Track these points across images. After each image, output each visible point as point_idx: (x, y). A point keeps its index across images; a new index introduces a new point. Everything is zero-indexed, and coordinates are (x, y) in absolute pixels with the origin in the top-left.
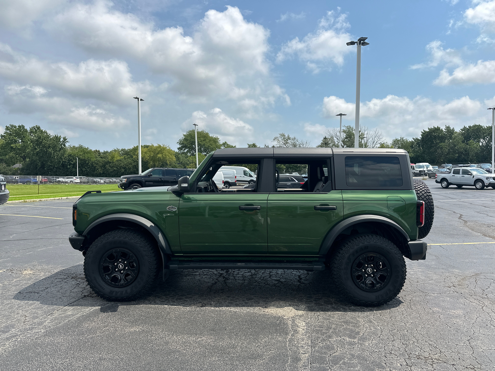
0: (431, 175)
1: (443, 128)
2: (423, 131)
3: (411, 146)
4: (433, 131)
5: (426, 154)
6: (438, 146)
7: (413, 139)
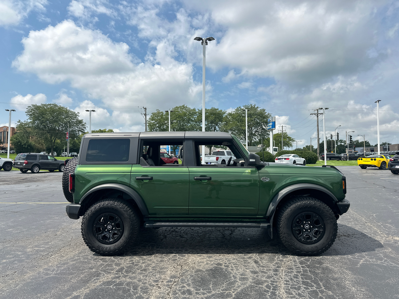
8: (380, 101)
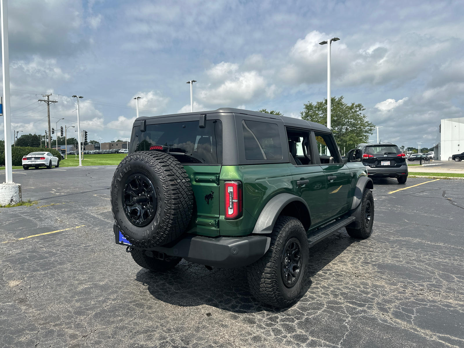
8: (140, 98)
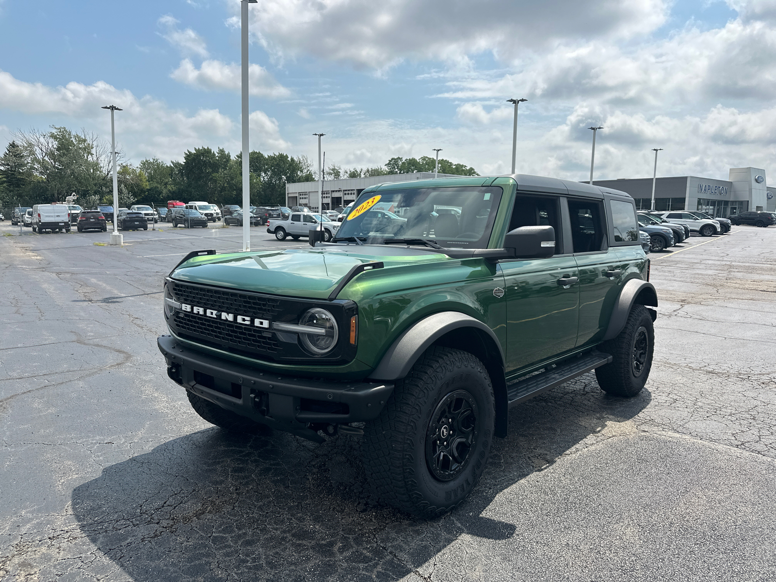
0: (230, 220)
1: (215, 150)
2: (187, 152)
3: (169, 175)
4: (202, 153)
5: (193, 188)
6: (211, 177)
7: (172, 162)
